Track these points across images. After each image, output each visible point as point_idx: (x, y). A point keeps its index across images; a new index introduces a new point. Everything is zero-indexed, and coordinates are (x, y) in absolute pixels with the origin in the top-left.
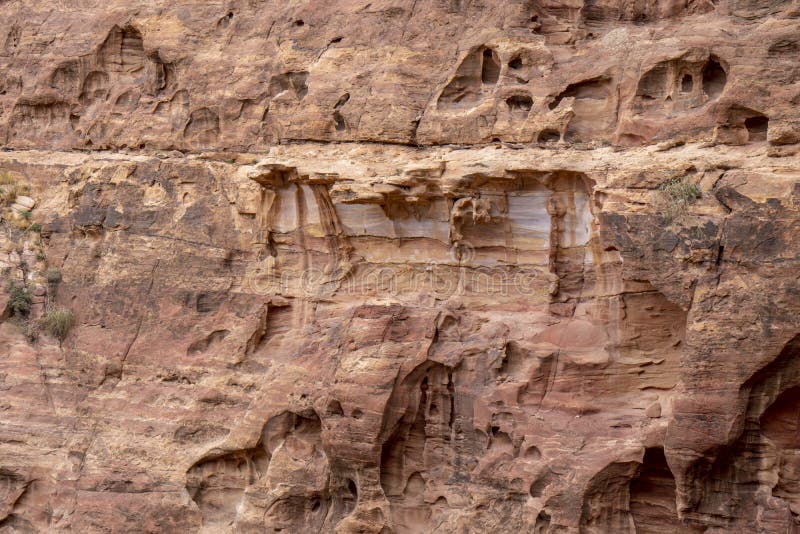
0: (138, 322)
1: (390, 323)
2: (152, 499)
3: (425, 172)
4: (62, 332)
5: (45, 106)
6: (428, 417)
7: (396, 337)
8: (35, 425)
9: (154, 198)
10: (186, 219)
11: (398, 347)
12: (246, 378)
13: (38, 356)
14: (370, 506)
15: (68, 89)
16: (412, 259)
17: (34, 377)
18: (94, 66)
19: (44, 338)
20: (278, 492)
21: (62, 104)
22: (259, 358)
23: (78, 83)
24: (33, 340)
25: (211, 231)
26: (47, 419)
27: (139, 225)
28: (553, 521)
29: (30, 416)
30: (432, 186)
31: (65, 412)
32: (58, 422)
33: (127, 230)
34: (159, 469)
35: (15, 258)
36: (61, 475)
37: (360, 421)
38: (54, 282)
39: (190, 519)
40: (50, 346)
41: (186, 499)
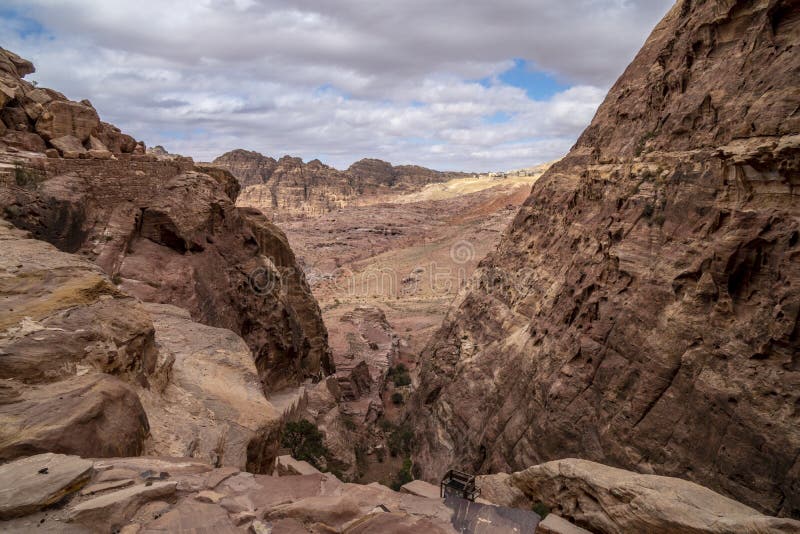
0: (681, 220)
1: (744, 220)
2: (660, 288)
3: (765, 148)
4: (661, 223)
5: (680, 133)
6: (762, 265)
7: (746, 227)
8: (640, 257)
9: (697, 168)
10: (705, 176)
11: (746, 231)
12: (706, 244)
13: (651, 232)
14: (723, 301)
15: (688, 126)
16: (771, 191)
17: (646, 239)
18: (697, 115)
19: (654, 225)
20: (699, 291)
21: (686, 131)
22: (713, 236)
23: (692, 122)
24: (650, 225)
25: (712, 181)
26: (646, 255)
27: (690, 179)
28: (785, 317)
29: (640, 254)
30: (771, 155)
31: (653, 253)
32: (650, 257)
33: (686, 182)
34: (665, 278)
35: (653, 194)
36: (644, 277)
37: (720, 263)
38: (664, 203)
39: (671, 298)
40: (656, 228)
41: (670, 290)
